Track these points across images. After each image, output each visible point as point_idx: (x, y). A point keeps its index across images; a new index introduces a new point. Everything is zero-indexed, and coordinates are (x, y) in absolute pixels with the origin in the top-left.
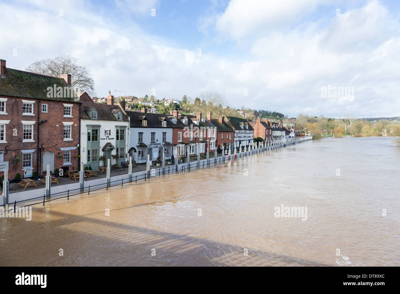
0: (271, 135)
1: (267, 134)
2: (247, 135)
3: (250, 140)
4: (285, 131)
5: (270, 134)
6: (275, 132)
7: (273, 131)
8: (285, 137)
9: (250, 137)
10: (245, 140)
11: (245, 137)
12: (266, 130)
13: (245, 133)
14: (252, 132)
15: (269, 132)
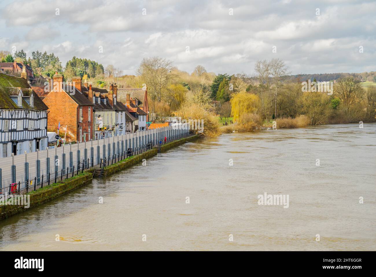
0: (91, 124)
1: (81, 119)
2: (31, 125)
3: (39, 139)
4: (124, 113)
5: (89, 120)
6: (101, 113)
7: (97, 113)
8: (124, 130)
9: (39, 130)
10: (25, 140)
11: (26, 129)
12: (78, 109)
13: (26, 118)
14: (43, 114)
15: (85, 115)
